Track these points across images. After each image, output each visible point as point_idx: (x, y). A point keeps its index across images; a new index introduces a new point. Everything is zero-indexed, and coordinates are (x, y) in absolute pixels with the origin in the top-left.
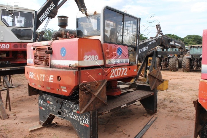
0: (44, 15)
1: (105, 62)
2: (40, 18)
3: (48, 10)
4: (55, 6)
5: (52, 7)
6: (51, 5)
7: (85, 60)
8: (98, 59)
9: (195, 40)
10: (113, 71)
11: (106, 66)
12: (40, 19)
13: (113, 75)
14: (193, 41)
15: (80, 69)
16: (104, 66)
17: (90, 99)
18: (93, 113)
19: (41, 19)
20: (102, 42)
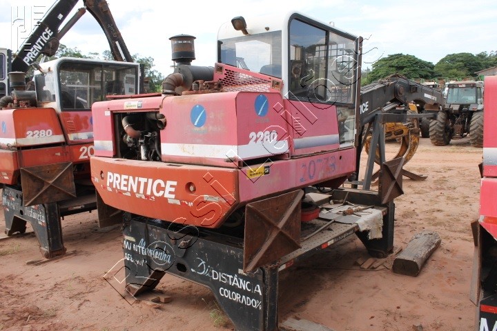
0: (33, 53)
1: (66, 137)
2: (26, 58)
3: (39, 43)
4: (52, 33)
5: (46, 35)
6: (44, 33)
7: (29, 137)
8: (53, 135)
9: (465, 65)
10: (84, 150)
11: (69, 143)
12: (24, 60)
13: (85, 155)
14: (459, 68)
15: (20, 149)
16: (65, 143)
17: (42, 188)
18: (49, 207)
19: (26, 60)
20: (59, 110)
